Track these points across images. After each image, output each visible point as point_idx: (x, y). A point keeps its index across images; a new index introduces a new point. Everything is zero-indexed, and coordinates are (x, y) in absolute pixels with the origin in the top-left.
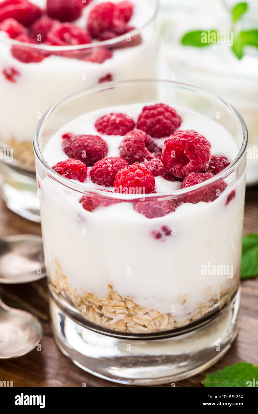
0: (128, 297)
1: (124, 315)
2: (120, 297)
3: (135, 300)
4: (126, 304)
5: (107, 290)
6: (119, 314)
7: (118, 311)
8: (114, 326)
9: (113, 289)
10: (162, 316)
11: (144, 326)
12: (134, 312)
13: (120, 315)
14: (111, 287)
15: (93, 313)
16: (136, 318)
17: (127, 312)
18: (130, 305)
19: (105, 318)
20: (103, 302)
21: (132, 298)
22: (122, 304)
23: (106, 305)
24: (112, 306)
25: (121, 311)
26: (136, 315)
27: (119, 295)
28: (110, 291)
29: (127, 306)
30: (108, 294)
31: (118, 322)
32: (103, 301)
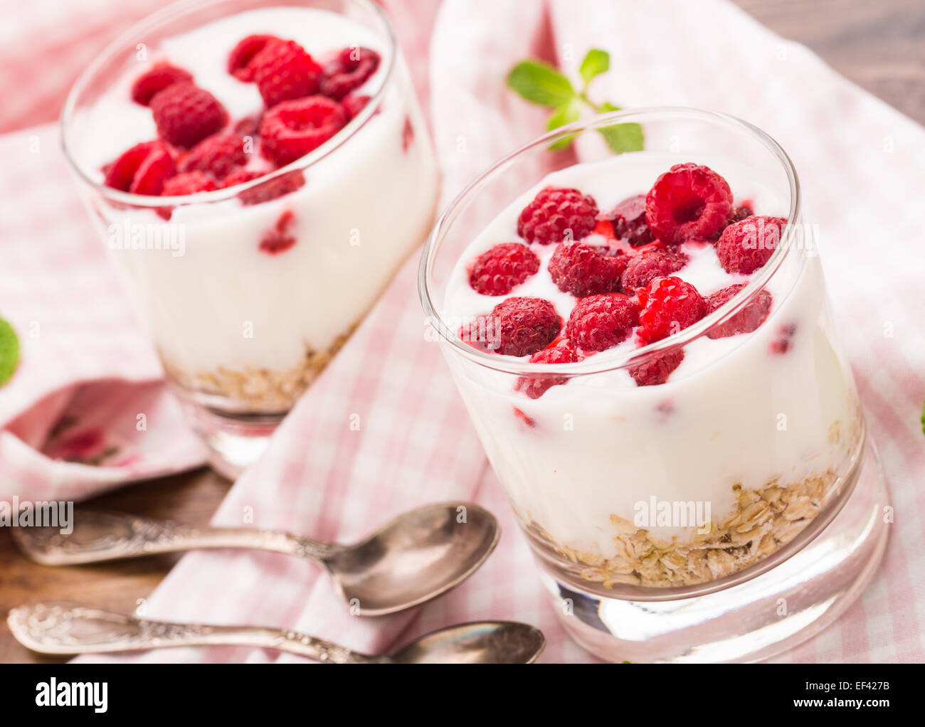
0: (769, 484)
1: (771, 521)
2: (757, 493)
3: (780, 484)
4: (766, 500)
5: (733, 497)
6: (763, 525)
7: (761, 521)
8: (759, 553)
9: (743, 489)
10: (821, 483)
11: (802, 519)
12: (783, 503)
13: (766, 525)
14: (737, 487)
15: (717, 556)
16: (789, 513)
17: (771, 514)
18: (774, 498)
19: (739, 552)
20: (732, 524)
21: (776, 480)
22: (761, 504)
23: (738, 526)
24: (749, 520)
25: (765, 517)
26: (788, 508)
27: (754, 491)
28: (738, 494)
29: (770, 501)
30: (737, 502)
31: (762, 541)
32: (731, 521)
